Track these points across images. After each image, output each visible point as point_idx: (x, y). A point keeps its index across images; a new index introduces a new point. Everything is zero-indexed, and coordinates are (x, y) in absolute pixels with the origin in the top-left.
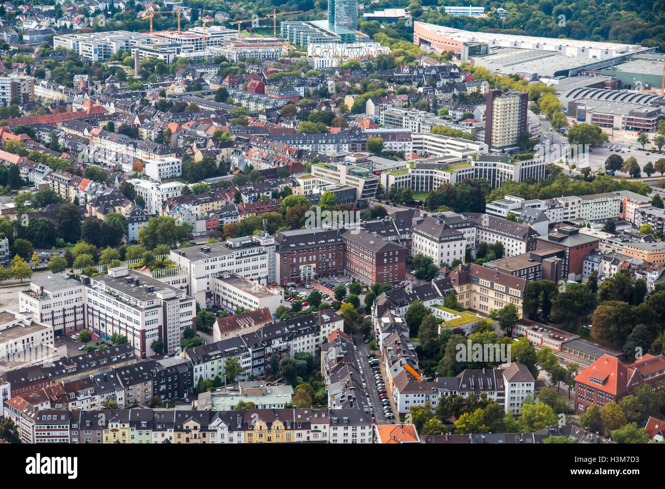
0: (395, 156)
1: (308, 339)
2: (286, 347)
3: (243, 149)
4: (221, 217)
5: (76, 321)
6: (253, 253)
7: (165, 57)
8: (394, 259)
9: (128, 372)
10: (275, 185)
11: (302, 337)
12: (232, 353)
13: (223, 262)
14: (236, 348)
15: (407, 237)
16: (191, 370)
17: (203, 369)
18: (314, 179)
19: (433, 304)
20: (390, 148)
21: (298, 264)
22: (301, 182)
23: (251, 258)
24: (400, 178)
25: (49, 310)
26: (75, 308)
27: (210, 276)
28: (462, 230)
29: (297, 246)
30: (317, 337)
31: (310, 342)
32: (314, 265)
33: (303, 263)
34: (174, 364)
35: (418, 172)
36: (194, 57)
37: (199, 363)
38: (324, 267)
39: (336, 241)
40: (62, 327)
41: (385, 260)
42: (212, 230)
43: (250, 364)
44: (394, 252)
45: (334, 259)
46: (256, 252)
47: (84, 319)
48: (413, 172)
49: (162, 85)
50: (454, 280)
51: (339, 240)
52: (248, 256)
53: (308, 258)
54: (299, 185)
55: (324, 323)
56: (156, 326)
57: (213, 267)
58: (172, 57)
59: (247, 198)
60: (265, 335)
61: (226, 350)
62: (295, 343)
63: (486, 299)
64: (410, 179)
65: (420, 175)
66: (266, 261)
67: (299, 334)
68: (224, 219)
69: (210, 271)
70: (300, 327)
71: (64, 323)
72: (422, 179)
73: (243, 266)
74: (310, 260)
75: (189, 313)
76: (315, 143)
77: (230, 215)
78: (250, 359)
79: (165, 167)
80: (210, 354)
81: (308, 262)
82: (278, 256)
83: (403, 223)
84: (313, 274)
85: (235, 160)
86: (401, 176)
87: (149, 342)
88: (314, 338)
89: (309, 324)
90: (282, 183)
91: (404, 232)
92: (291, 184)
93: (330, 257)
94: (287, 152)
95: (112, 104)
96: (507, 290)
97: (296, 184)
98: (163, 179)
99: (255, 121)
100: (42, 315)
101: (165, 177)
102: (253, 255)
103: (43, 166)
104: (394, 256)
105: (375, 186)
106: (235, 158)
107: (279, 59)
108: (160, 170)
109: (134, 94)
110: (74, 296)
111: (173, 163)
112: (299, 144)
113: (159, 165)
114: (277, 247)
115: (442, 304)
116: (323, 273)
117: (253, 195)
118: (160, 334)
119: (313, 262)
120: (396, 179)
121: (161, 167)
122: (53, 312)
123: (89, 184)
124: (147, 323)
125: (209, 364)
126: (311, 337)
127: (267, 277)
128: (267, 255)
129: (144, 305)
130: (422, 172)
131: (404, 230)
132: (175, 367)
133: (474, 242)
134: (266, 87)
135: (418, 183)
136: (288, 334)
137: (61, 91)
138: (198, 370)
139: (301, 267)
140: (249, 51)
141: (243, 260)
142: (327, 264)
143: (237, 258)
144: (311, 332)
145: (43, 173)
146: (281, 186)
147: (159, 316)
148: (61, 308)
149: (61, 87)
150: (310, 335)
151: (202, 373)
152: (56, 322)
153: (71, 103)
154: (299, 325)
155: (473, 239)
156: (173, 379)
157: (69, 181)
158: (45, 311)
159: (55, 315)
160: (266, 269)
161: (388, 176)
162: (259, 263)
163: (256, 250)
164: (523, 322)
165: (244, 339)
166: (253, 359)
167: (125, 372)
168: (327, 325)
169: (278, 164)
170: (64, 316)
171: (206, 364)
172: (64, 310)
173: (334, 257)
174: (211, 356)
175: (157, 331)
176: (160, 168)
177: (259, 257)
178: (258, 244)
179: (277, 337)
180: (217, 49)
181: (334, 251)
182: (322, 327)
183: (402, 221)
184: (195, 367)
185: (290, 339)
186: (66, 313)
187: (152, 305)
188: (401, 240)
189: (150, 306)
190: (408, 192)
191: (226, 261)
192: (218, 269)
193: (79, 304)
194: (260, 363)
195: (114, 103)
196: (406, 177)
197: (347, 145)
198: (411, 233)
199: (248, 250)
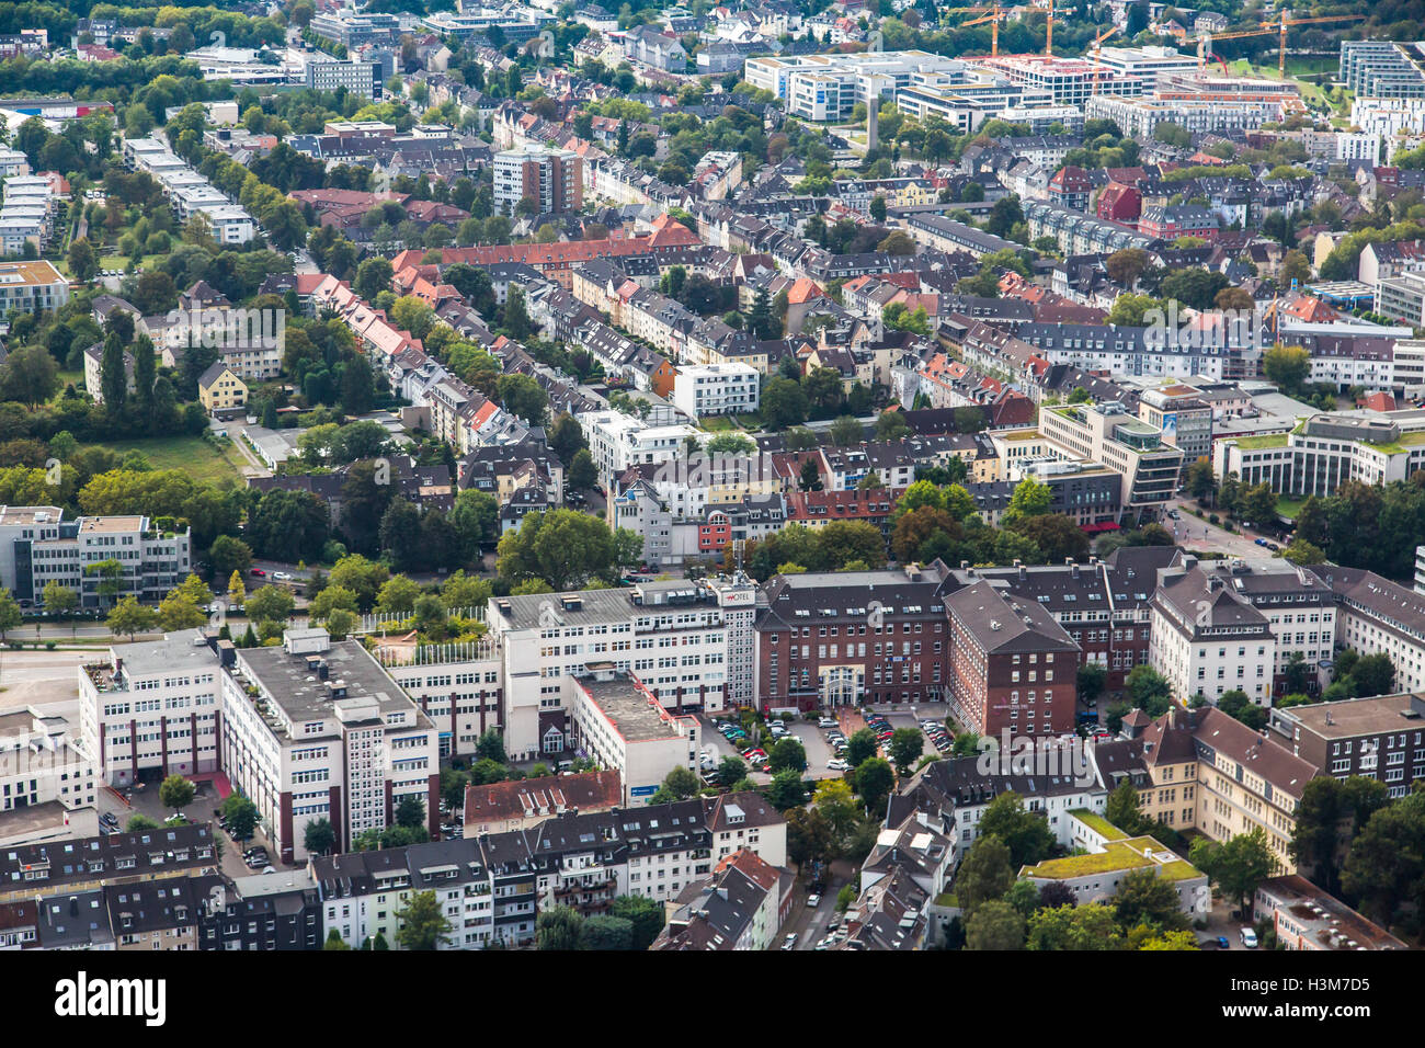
0: (1329, 399)
1: (676, 864)
2: (603, 879)
3: (923, 353)
4: (740, 522)
5: (195, 750)
6: (690, 624)
7: (962, 117)
8: (1041, 675)
9: (137, 898)
10: (925, 452)
11: (655, 858)
12: (440, 881)
13: (600, 638)
14: (455, 867)
15: (1137, 616)
16: (318, 911)
17: (352, 911)
18: (1036, 443)
19: (1076, 805)
20: (1334, 376)
21: (815, 661)
22: (1001, 447)
23: (679, 636)
24: (1257, 458)
25: (125, 719)
26: (194, 718)
27: (562, 671)
28: (1268, 614)
29: (814, 614)
30: (702, 862)
31: (682, 871)
32: (860, 669)
33: (828, 661)
34: (273, 891)
35: (1311, 445)
36: (1038, 121)
37: (339, 895)
38: (889, 675)
39: (926, 610)
40: (157, 761)
41: (1016, 675)
42: (713, 553)
43: (488, 913)
44: (1041, 657)
45: (916, 659)
46: (698, 623)
47: (218, 747)
48: (1299, 444)
49: (883, 185)
50: (1150, 748)
51: (935, 609)
52: (673, 630)
53: (842, 649)
54: (995, 455)
55: (725, 825)
56: (324, 785)
57: (570, 650)
58: (978, 117)
59: (842, 479)
60: (547, 843)
61: (424, 871)
62: (632, 870)
63: (1226, 809)
64: (1291, 461)
65: (1317, 451)
66: (721, 648)
67: (649, 850)
68: (748, 528)
69: (562, 661)
70: (655, 831)
71: (165, 753)
72: (1322, 463)
73: (657, 653)
74: (850, 652)
75: (421, 763)
76: (1136, 349)
77: (763, 520)
78: (488, 898)
79: (714, 387)
80: (377, 876)
81: (844, 659)
82: (758, 634)
83: (1130, 580)
84: (857, 690)
85: (900, 379)
86: (1262, 453)
87: (300, 823)
88: (694, 864)
89: (685, 826)
90: (947, 446)
91: (1129, 604)
92: (974, 452)
93: (906, 650)
94: (1030, 370)
95: (725, 224)
96: (1269, 792)
97: (986, 453)
98: (703, 416)
99: (1024, 284)
100: (103, 728)
101: (713, 410)
102: (686, 629)
103: (433, 363)
104: (1041, 667)
105: (1173, 473)
106: (898, 375)
107: (1248, 132)
108: (699, 393)
109: (799, 204)
110: (192, 691)
111: (738, 378)
112: (1094, 349)
113: (701, 381)
114: (760, 613)
115: (1099, 809)
116: (881, 692)
117: (860, 471)
118: (334, 807)
119: (856, 660)
120: (1246, 459)
121: (704, 387)
122: (133, 725)
123: (492, 416)
124: (301, 777)
125: (370, 901)
126: (684, 860)
127: (724, 688)
128: (725, 632)
129: (296, 730)
130: (1323, 446)
131: (1131, 597)
132: (271, 899)
133: (1330, 647)
134: (1145, 202)
135: (1310, 475)
136: (614, 846)
137: (642, 187)
138: (339, 912)
139: (824, 670)
140: (1185, 111)
141: (656, 638)
142: (897, 668)
143: (638, 633)
144: (684, 846)
145: (427, 380)
146: (943, 454)
147: (332, 762)
148: (156, 716)
149: (647, 179)
150: (683, 855)
151: (351, 921)
152: (142, 748)
153: (632, 219)
154: (654, 824)
155: (1326, 638)
156: (261, 927)
157: (460, 405)
158: (110, 720)
159: (140, 731)
160: (723, 668)
161: (1227, 450)
162: (703, 649)
163: (700, 616)
164: (1284, 886)
165: (486, 847)
166: (499, 902)
167: (130, 898)
168: (734, 834)
169: (982, 397)
170: (165, 736)
171: (362, 899)
172: (164, 721)
173: (918, 652)
174: (380, 882)
175: (326, 800)
176: (700, 387)
177: (703, 634)
178: (711, 602)
179: (582, 850)
180: (1111, 103)
181: (918, 638)
182: (717, 837)
183: (1130, 573)
184: (327, 905)
185: (621, 858)
186: (170, 728)
187: (318, 734)
188: (1116, 624)
189: (311, 735)
190: (1263, 496)
191: (610, 638)
192: (586, 656)
193: (206, 709)
194: (523, 912)
195: (730, 223)
196: (1278, 456)
197: (1219, 361)
198: (1149, 607)
199: (675, 615)
